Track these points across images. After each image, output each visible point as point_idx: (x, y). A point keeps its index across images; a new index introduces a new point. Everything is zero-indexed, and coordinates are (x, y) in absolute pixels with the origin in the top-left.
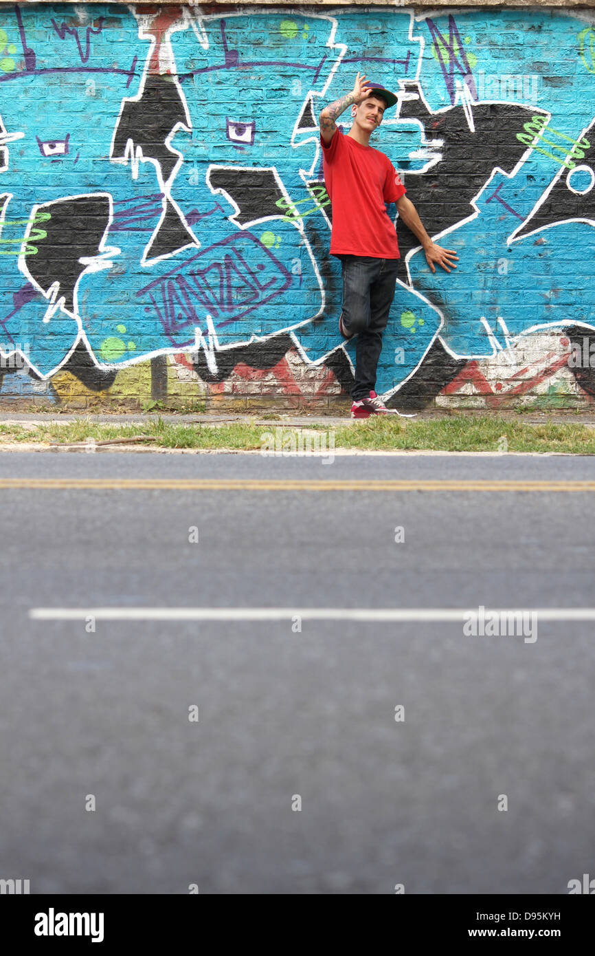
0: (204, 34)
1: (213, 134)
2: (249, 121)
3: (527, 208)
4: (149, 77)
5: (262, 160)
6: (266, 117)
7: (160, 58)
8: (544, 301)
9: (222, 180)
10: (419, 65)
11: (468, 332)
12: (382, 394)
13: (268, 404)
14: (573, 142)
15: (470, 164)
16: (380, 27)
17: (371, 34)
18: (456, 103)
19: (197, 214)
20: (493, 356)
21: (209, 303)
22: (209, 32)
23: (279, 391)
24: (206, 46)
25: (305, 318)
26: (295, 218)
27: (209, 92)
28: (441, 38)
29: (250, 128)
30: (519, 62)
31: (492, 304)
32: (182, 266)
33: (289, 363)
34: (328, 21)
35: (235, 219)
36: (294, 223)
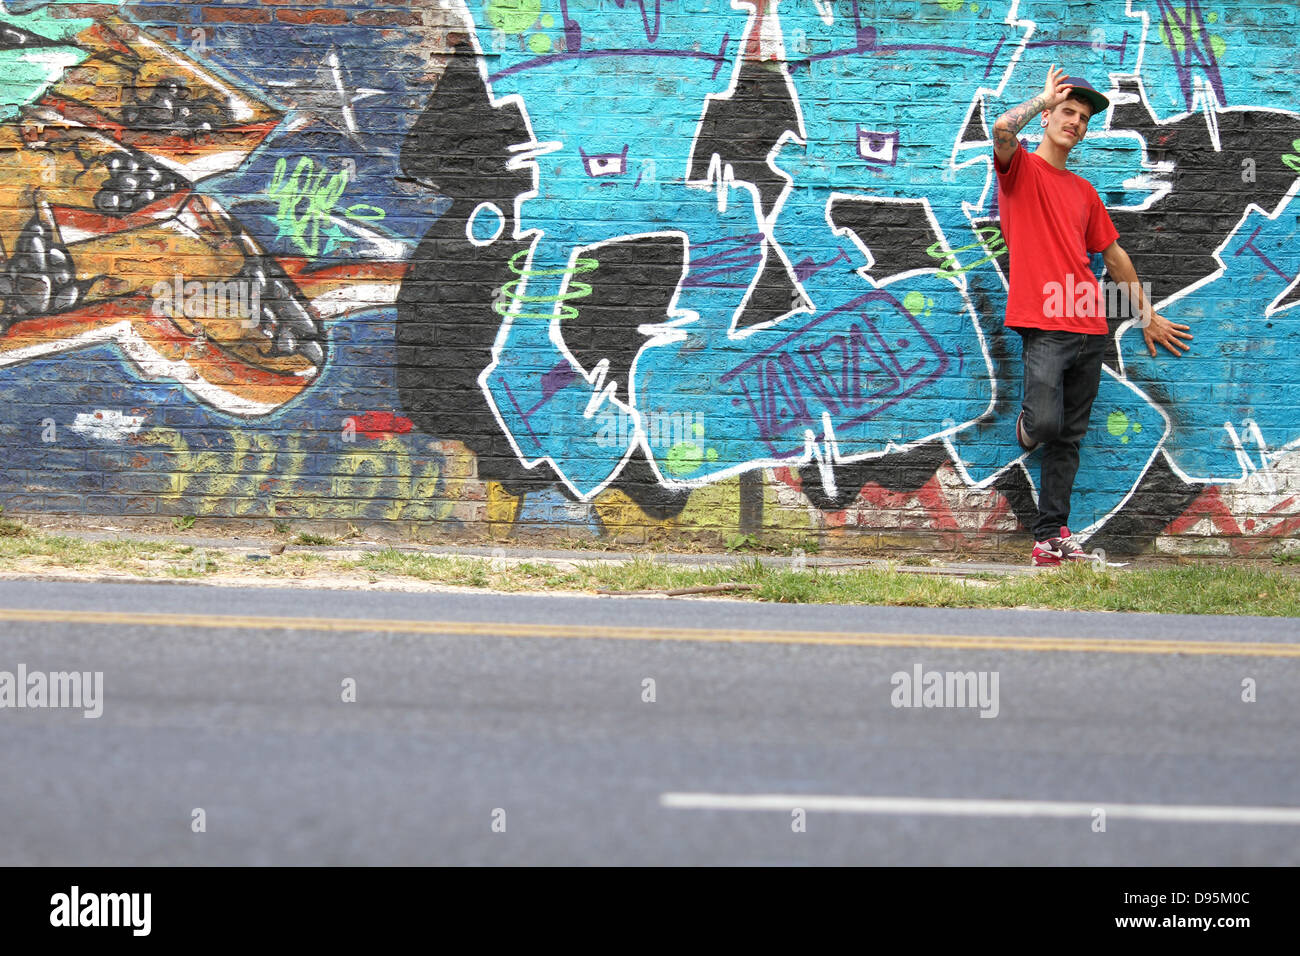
0: (827, 3)
1: (837, 149)
2: (890, 131)
3: (1295, 264)
4: (745, 64)
5: (908, 187)
6: (914, 125)
7: (762, 38)
9: (848, 216)
10: (1141, 53)
11: (1205, 444)
12: (1076, 533)
13: (910, 543)
15: (1213, 198)
17: (1070, 7)
18: (1194, 108)
19: (810, 264)
20: (1242, 480)
21: (826, 394)
23: (927, 524)
24: (829, 21)
25: (967, 419)
26: (955, 273)
27: (832, 88)
28: (1174, 14)
29: (892, 140)
30: (1287, 50)
31: (1242, 403)
32: (788, 340)
33: (941, 484)
35: (867, 273)
36: (952, 279)
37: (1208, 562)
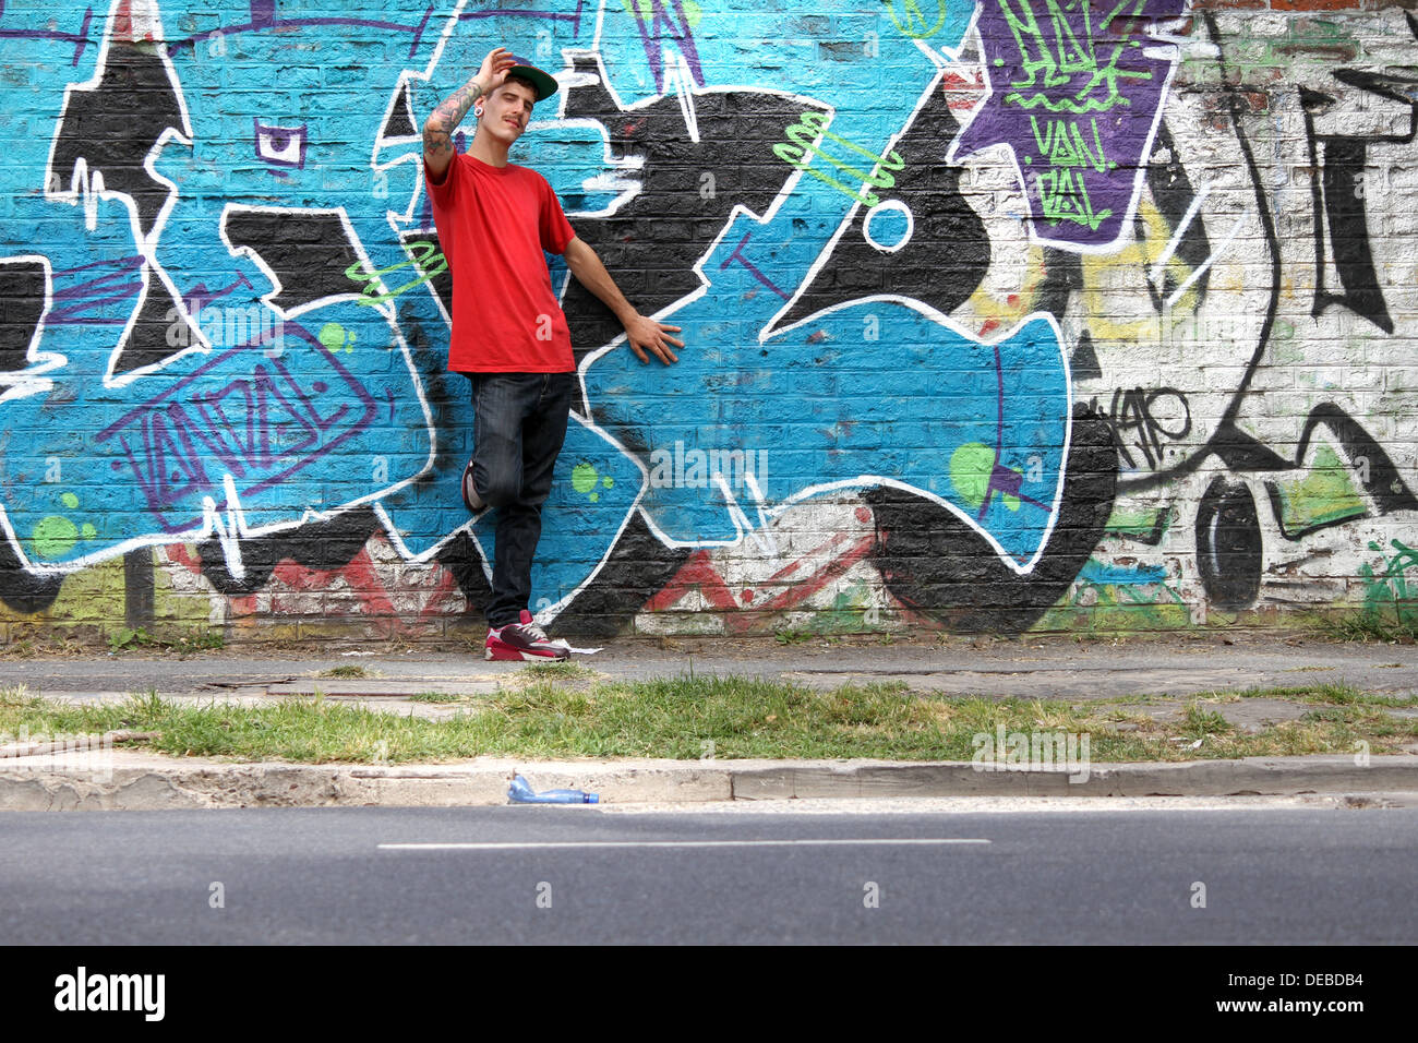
1: (232, 149)
2: (295, 126)
3: (793, 278)
4: (113, 45)
5: (319, 194)
6: (325, 118)
7: (133, 13)
8: (826, 443)
9: (248, 232)
10: (599, 23)
11: (691, 500)
13: (336, 633)
14: (875, 159)
15: (691, 199)
18: (666, 91)
19: (203, 292)
20: (736, 543)
21: (228, 452)
23: (356, 608)
25: (402, 478)
26: (381, 298)
27: (222, 73)
29: (298, 137)
30: (776, 16)
32: (178, 387)
33: (370, 558)
35: (273, 301)
36: (378, 307)
37: (698, 643)
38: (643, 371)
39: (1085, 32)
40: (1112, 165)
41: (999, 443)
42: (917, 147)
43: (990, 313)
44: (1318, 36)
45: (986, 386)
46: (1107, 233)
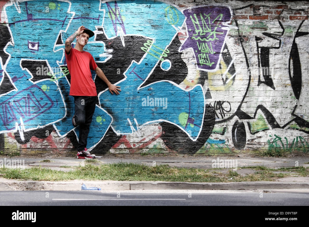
0: (19, 7)
1: (23, 47)
2: (37, 42)
3: (145, 76)
5: (42, 57)
6: (43, 40)
7: (1, 17)
8: (152, 112)
9: (26, 65)
10: (103, 20)
11: (122, 124)
12: (89, 148)
13: (44, 152)
14: (163, 51)
15: (123, 59)
16: (88, 5)
17: (84, 8)
18: (118, 35)
19: (16, 78)
20: (132, 133)
21: (21, 113)
22: (21, 7)
23: (49, 147)
24: (20, 12)
25: (59, 119)
27: (21, 30)
28: (112, 10)
29: (37, 44)
30: (142, 19)
31: (131, 113)
32: (10, 98)
33: (52, 136)
34: (68, 3)
35: (31, 80)
36: (54, 81)
37: (123, 156)
38: (112, 96)
39: (209, 24)
40: (214, 53)
41: (189, 113)
42: (172, 48)
43: (188, 84)
44: (259, 25)
45: (187, 100)
46: (213, 67)
